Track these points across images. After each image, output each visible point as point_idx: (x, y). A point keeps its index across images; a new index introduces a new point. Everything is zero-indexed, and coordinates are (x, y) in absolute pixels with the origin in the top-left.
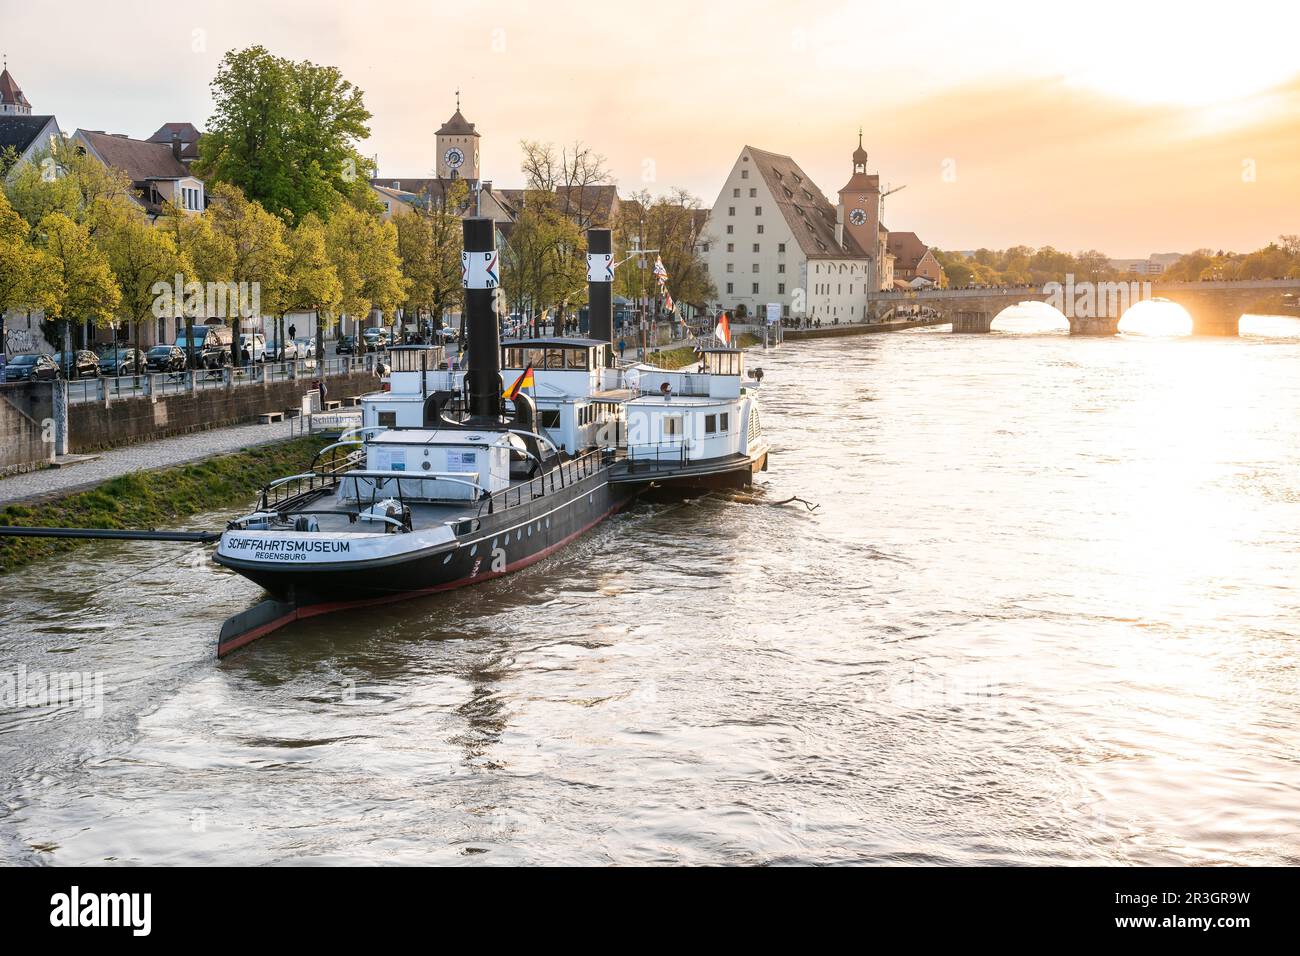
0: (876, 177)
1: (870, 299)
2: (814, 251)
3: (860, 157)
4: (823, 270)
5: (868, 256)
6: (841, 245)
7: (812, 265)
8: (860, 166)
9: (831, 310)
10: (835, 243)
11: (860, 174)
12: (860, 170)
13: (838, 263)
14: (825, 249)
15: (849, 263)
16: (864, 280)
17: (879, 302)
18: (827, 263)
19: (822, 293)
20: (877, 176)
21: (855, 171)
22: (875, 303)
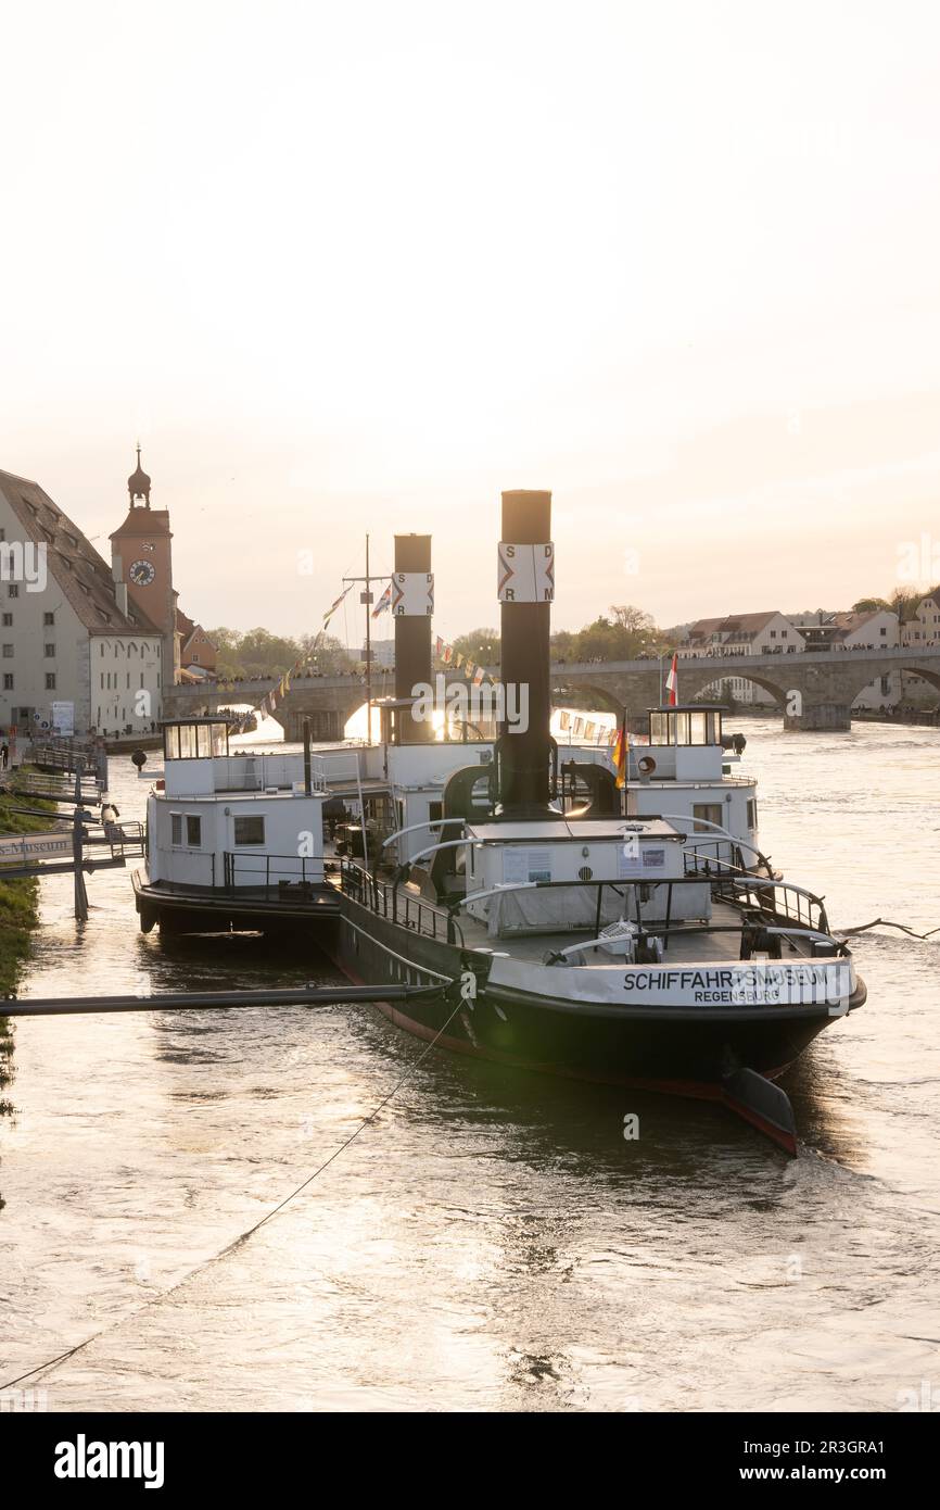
0: (165, 514)
1: (166, 695)
2: (96, 624)
3: (139, 484)
4: (109, 652)
5: (160, 631)
6: (126, 615)
7: (96, 643)
8: (140, 497)
9: (120, 713)
10: (119, 613)
11: (140, 508)
12: (140, 503)
13: (126, 641)
14: (109, 621)
15: (139, 641)
16: (157, 669)
17: (180, 700)
18: (113, 641)
19: (109, 687)
20: (167, 512)
21: (132, 503)
22: (174, 701)
